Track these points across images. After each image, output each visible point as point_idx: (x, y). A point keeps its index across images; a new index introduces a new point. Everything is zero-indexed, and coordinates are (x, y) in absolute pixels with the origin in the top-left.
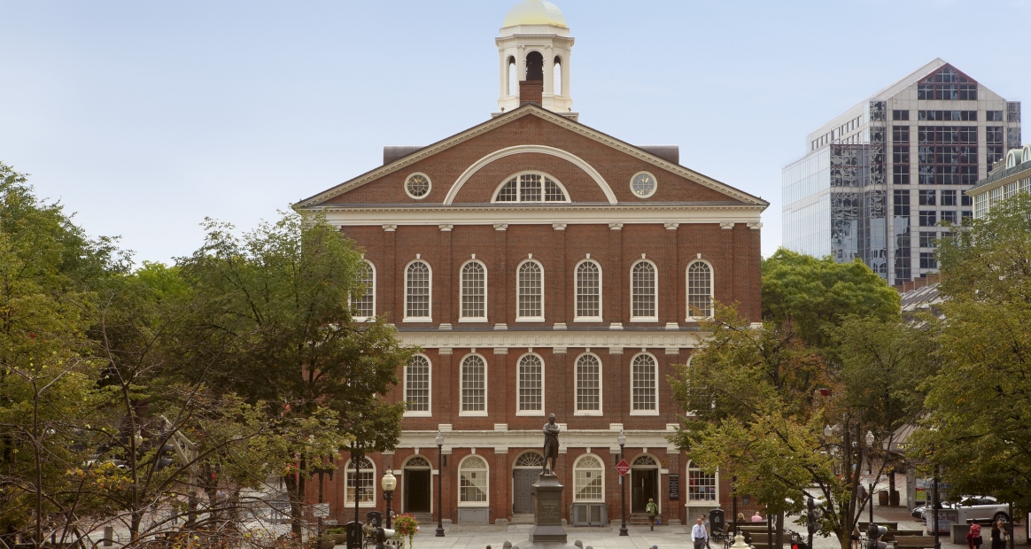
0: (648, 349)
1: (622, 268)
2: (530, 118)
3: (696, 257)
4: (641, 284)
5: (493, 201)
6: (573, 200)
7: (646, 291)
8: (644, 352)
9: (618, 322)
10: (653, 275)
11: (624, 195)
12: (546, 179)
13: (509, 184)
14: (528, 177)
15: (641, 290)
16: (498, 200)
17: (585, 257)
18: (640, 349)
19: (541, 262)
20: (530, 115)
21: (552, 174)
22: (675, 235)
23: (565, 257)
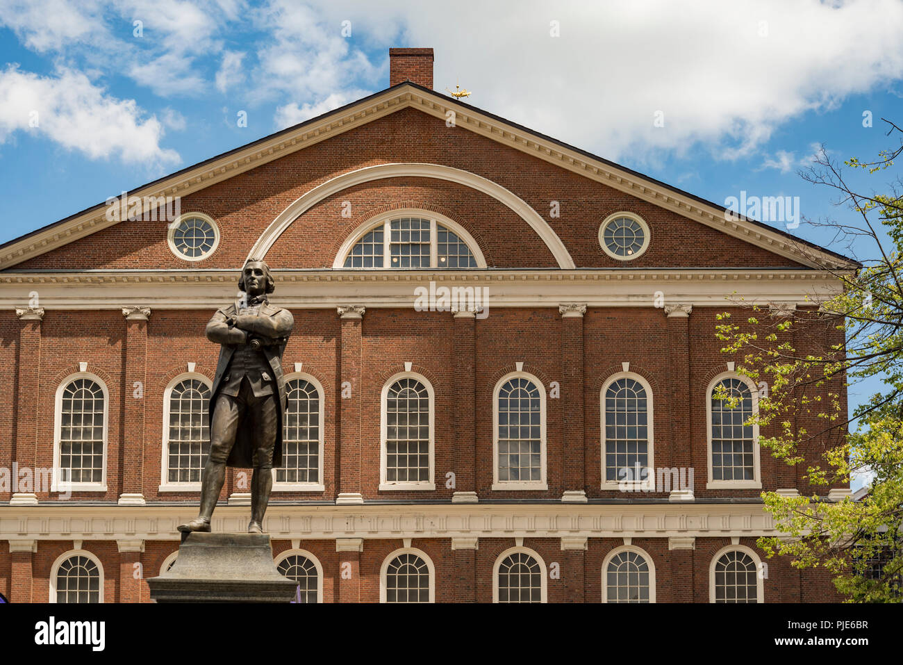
0: (635, 541)
1: (585, 389)
2: (409, 114)
3: (725, 369)
4: (621, 418)
5: (338, 264)
6: (490, 264)
7: (632, 433)
8: (628, 546)
9: (577, 489)
10: (643, 404)
11: (588, 257)
12: (439, 226)
13: (368, 237)
14: (405, 222)
15: (621, 433)
16: (347, 263)
17: (514, 369)
18: (619, 541)
19: (429, 378)
20: (410, 109)
21: (450, 216)
22: (685, 327)
23: (475, 367)
